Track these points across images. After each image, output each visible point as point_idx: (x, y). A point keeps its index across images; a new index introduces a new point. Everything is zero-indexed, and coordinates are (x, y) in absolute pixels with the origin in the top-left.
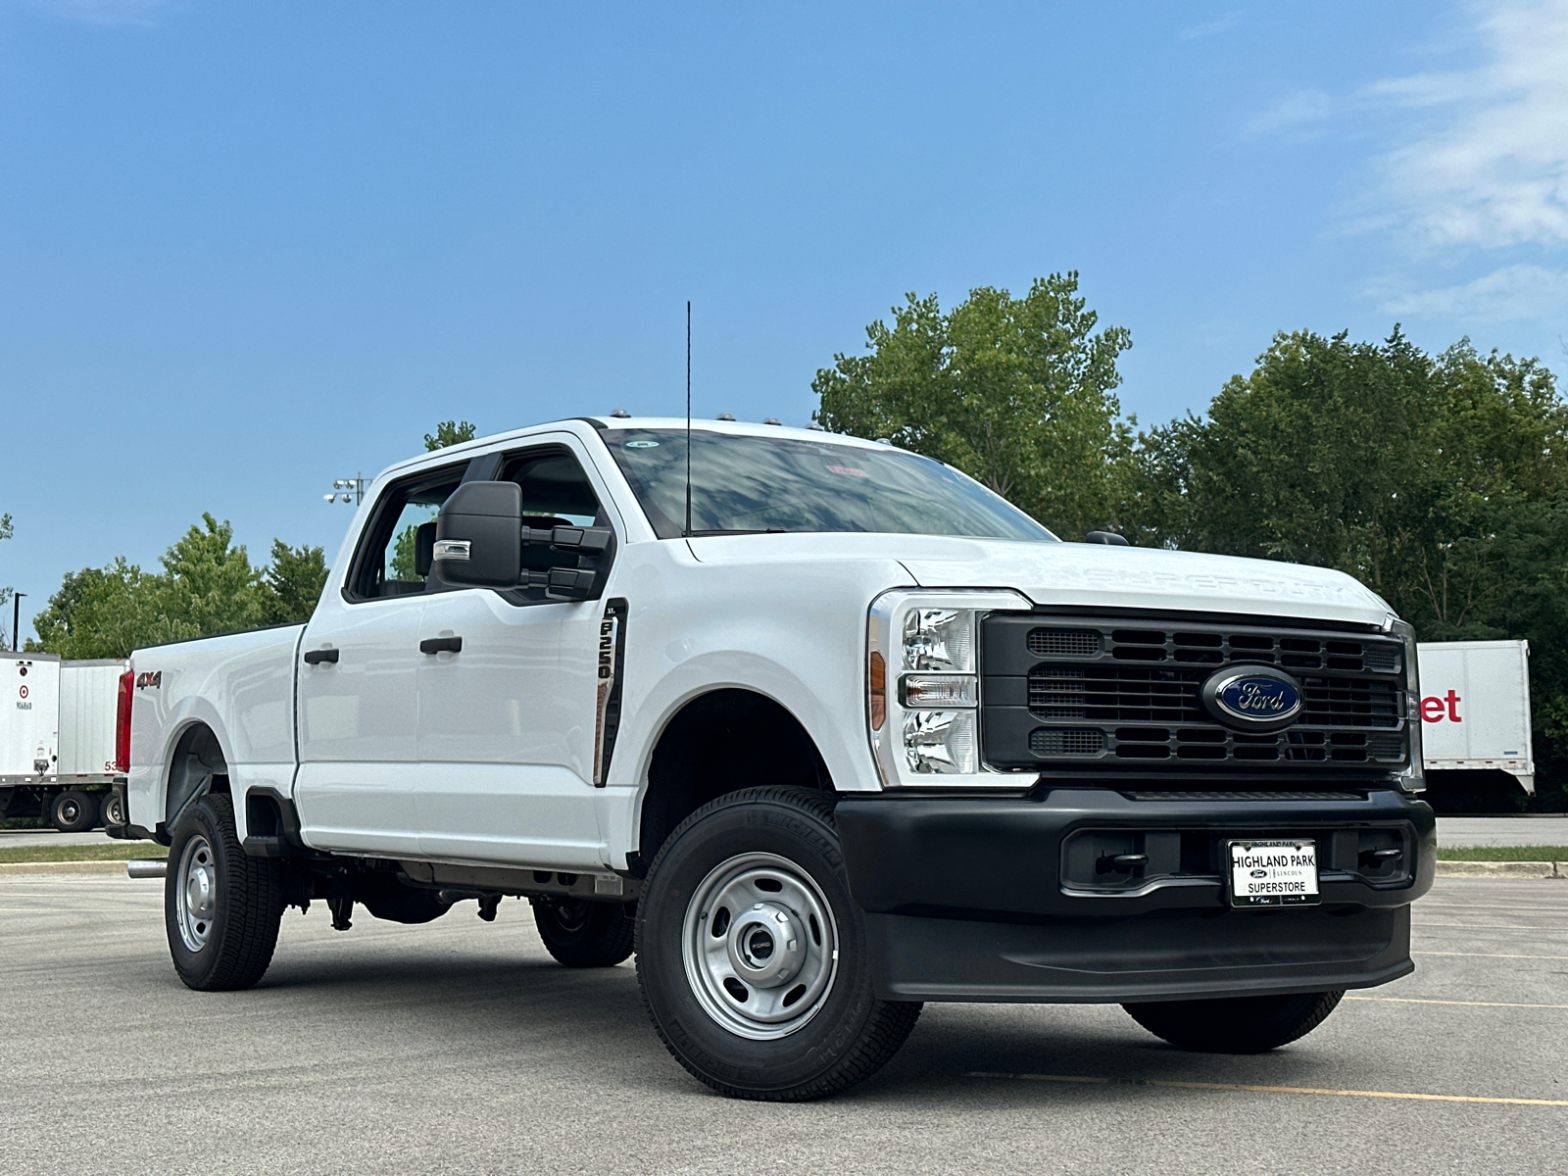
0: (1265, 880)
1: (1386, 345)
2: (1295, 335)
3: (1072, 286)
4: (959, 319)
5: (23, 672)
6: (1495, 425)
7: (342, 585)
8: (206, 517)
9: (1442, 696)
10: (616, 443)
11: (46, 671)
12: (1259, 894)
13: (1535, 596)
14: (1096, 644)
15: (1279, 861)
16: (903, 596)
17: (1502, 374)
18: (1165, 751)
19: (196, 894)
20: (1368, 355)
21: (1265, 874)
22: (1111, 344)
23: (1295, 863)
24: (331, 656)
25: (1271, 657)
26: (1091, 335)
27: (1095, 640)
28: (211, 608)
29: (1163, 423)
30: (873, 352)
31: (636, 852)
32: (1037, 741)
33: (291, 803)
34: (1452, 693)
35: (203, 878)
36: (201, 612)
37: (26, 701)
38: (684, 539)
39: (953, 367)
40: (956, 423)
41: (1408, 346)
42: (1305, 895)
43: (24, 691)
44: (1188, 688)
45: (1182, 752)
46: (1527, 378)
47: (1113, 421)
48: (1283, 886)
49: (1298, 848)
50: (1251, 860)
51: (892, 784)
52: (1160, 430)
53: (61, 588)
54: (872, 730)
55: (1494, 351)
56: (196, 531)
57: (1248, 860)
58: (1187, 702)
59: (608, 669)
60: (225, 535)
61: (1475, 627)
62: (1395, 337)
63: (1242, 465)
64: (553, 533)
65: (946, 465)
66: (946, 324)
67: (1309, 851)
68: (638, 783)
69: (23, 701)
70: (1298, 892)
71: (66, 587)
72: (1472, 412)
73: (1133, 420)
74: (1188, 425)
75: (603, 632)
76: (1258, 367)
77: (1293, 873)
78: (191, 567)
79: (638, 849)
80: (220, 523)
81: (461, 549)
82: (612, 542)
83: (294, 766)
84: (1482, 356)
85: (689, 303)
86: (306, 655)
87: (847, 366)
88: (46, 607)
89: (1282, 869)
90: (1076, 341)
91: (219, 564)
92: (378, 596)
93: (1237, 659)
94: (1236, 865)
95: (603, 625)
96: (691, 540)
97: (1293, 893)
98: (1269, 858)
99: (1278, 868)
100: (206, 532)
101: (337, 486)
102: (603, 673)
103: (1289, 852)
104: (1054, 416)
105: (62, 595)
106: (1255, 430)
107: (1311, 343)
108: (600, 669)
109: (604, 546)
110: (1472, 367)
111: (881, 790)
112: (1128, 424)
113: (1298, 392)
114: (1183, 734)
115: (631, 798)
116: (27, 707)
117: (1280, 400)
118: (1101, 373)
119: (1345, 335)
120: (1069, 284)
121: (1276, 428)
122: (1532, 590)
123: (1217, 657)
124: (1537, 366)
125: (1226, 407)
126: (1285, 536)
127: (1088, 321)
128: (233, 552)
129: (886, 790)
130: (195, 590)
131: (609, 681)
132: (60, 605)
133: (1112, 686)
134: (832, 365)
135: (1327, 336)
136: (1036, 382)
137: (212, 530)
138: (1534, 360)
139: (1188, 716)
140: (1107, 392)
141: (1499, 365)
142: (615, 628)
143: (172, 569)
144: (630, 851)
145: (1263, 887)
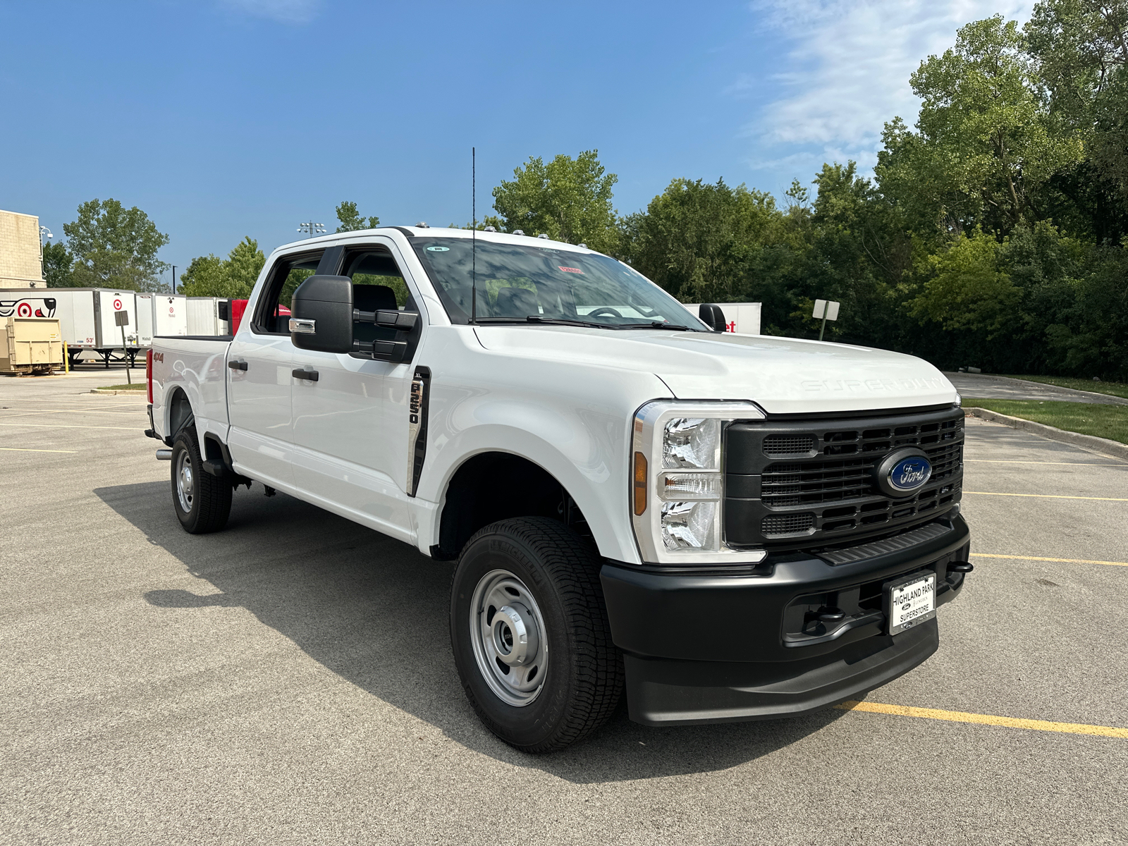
0: (909, 610)
1: (716, 185)
2: (679, 180)
3: (595, 156)
4: (551, 169)
5: (171, 302)
6: (752, 218)
7: (251, 320)
8: (247, 237)
11: (180, 301)
12: (906, 621)
13: (764, 285)
14: (811, 444)
15: (917, 593)
16: (664, 407)
17: (756, 198)
18: (852, 522)
20: (709, 189)
21: (910, 606)
22: (609, 181)
23: (924, 592)
24: (242, 366)
25: (915, 441)
26: (602, 177)
27: (811, 441)
28: (250, 276)
29: (630, 214)
30: (516, 180)
31: (437, 546)
32: (765, 525)
33: (227, 446)
34: (732, 322)
35: (188, 474)
36: (246, 277)
37: (173, 313)
38: (471, 327)
39: (548, 188)
40: (549, 211)
41: (725, 185)
42: (927, 615)
43: (171, 310)
44: (866, 471)
45: (865, 521)
46: (765, 200)
47: (609, 212)
48: (918, 611)
49: (926, 581)
51: (651, 560)
52: (629, 217)
53: (191, 265)
54: (634, 515)
55: (754, 189)
56: (243, 243)
57: (901, 598)
58: (866, 481)
59: (416, 417)
60: (255, 245)
61: (742, 297)
62: (720, 182)
63: (661, 232)
64: (376, 315)
66: (545, 170)
67: (931, 580)
68: (438, 501)
69: (171, 314)
70: (923, 613)
71: (193, 264)
72: (744, 213)
73: (616, 212)
74: (640, 215)
75: (413, 390)
76: (665, 192)
77: (923, 600)
78: (241, 258)
79: (438, 543)
80: (252, 241)
81: (309, 325)
82: (419, 322)
83: (227, 426)
84: (749, 190)
85: (474, 148)
86: (230, 363)
87: (506, 186)
88: (186, 273)
89: (918, 598)
90: (596, 179)
91: (252, 257)
93: (899, 445)
94: (895, 603)
95: (413, 385)
96: (478, 328)
97: (921, 614)
98: (912, 593)
99: (916, 599)
100: (247, 244)
101: (302, 225)
102: (413, 419)
103: (922, 584)
104: (587, 209)
105: (192, 267)
106: (666, 218)
107: (689, 183)
108: (411, 416)
109: (413, 325)
110: (745, 195)
111: (641, 564)
112: (614, 213)
113: (682, 204)
114: (865, 508)
115: (433, 510)
116: (174, 316)
117: (676, 206)
118: (605, 193)
119: (701, 181)
120: (594, 155)
121: (674, 217)
122: (764, 283)
123: (887, 445)
124: (769, 195)
125: (653, 208)
127: (601, 171)
128: (259, 252)
129: (645, 564)
130: (244, 268)
131: (417, 427)
132: (191, 271)
133: (819, 476)
134: (500, 185)
135: (694, 181)
136: (580, 195)
137: (250, 243)
138: (769, 193)
139: (866, 492)
140: (607, 200)
141: (755, 194)
142: (421, 388)
143: (233, 259)
144: (432, 545)
145: (908, 615)
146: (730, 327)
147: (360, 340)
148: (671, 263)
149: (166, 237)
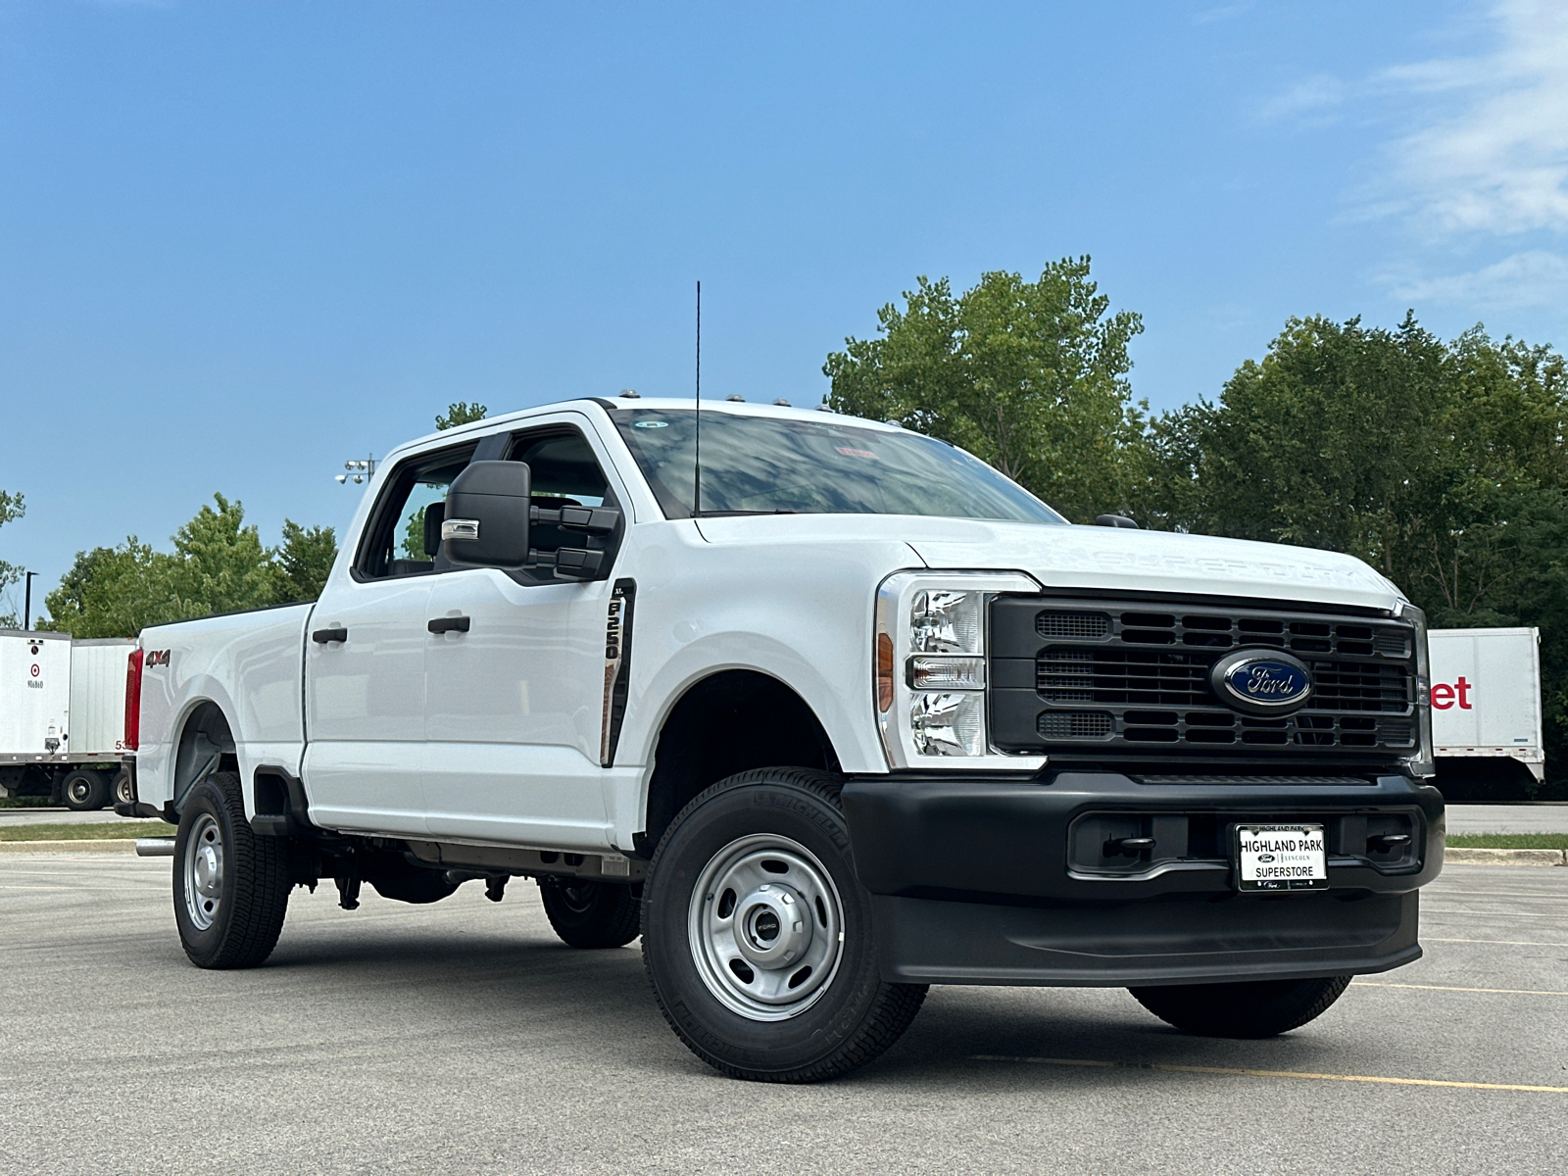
0: (1273, 865)
1: (1399, 331)
2: (1308, 321)
3: (1084, 270)
4: (970, 303)
5: (35, 651)
6: (1507, 412)
7: (351, 564)
8: (218, 497)
9: (1453, 683)
10: (625, 423)
11: (57, 649)
12: (1267, 878)
13: (1546, 583)
14: (1103, 627)
15: (1288, 846)
16: (911, 578)
17: (1515, 360)
18: (1173, 735)
19: (204, 871)
20: (1380, 341)
21: (1273, 859)
22: (1125, 326)
23: (1303, 848)
24: (339, 636)
25: (1280, 641)
26: (1102, 319)
27: (1104, 623)
28: (222, 588)
29: (1175, 408)
30: (885, 336)
31: (643, 833)
32: (1044, 724)
33: (299, 782)
34: (1462, 680)
35: (211, 856)
36: (212, 592)
37: (38, 679)
38: (693, 520)
39: (964, 351)
40: (967, 407)
41: (1421, 331)
42: (1313, 880)
43: (35, 670)
44: (1197, 672)
45: (1191, 735)
46: (1540, 365)
47: (1124, 407)
48: (1291, 870)
49: (1307, 833)
50: (1259, 845)
51: (899, 766)
52: (1172, 415)
53: (73, 568)
54: (879, 711)
55: (1508, 338)
56: (208, 511)
57: (1256, 845)
58: (1196, 685)
59: (616, 650)
60: (237, 515)
61: (1488, 614)
63: (1254, 450)
64: (562, 513)
65: (956, 447)
66: (957, 307)
67: (1317, 835)
68: (644, 763)
69: (34, 679)
70: (1305, 877)
71: (78, 566)
72: (1484, 399)
73: (1145, 405)
74: (1199, 410)
75: (611, 612)
76: (1271, 352)
77: (1301, 858)
78: (202, 546)
79: (644, 830)
80: (231, 503)
81: (470, 528)
82: (620, 521)
83: (302, 745)
84: (1495, 342)
85: (699, 283)
86: (315, 634)
87: (858, 350)
88: (57, 586)
89: (1290, 853)
90: (1087, 326)
91: (232, 544)
92: (387, 575)
93: (1246, 643)
94: (1244, 849)
95: (611, 605)
96: (700, 521)
97: (1301, 877)
98: (1277, 842)
99: (1286, 853)
100: (218, 512)
101: (348, 467)
102: (611, 653)
103: (1297, 836)
104: (1065, 400)
105: (74, 575)
106: (1267, 415)
107: (1324, 329)
108: (608, 650)
109: (612, 527)
110: (1485, 353)
111: (888, 772)
112: (1139, 409)
113: (1310, 378)
114: (1191, 718)
115: (637, 778)
116: (39, 685)
117: (1292, 386)
118: (1112, 357)
119: (1358, 320)
120: (1081, 268)
121: (1288, 413)
122: (1543, 577)
123: (1226, 640)
124: (1550, 352)
125: (1238, 393)
126: (1296, 522)
127: (1100, 305)
128: (245, 532)
129: (894, 772)
130: (207, 569)
131: (616, 662)
132: (72, 584)
133: (1120, 670)
134: (843, 349)
135: (1340, 322)
136: (1047, 366)
137: (224, 510)
138: (1547, 347)
139: (1197, 700)
140: (1118, 377)
141: (1511, 351)
142: (623, 608)
143: (184, 549)
144: (636, 832)
145: (1270, 871)
146: (1456, 692)
147: (539, 549)
148: (1286, 526)
149: (18, 502)
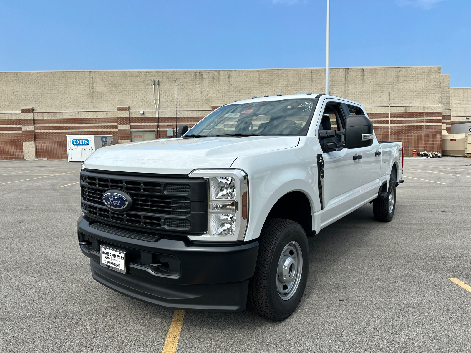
0: (109, 260)
12: (107, 264)
18: (96, 214)
21: (109, 258)
23: (118, 258)
25: (122, 187)
42: (120, 269)
48: (114, 264)
49: (120, 253)
50: (106, 253)
57: (105, 252)
70: (118, 267)
77: (117, 261)
93: (112, 187)
94: (102, 253)
97: (117, 267)
98: (111, 254)
99: (113, 258)
103: (117, 253)
114: (100, 209)
123: (107, 186)
145: (108, 262)
